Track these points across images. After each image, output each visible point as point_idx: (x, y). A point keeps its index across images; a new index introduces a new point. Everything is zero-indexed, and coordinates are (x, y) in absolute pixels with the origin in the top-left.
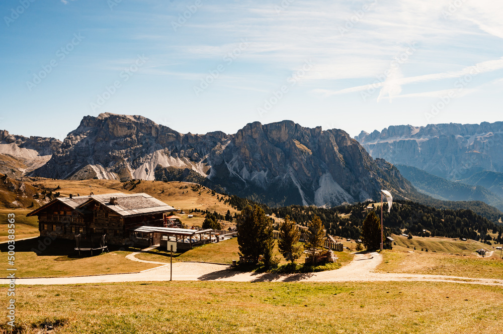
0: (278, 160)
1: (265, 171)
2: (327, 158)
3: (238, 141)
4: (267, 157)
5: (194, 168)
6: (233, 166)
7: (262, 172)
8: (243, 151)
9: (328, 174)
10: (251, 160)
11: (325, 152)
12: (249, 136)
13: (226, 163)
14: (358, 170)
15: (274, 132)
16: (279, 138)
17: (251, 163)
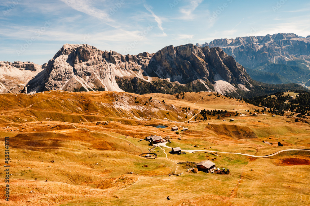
0: (188, 68)
1: (180, 75)
2: (215, 65)
3: (158, 58)
4: (180, 67)
5: (137, 76)
6: (160, 74)
7: (179, 76)
8: (164, 63)
9: (218, 75)
10: (171, 69)
11: (214, 61)
12: (167, 54)
13: (155, 72)
14: (235, 71)
15: (182, 51)
16: (185, 55)
17: (171, 71)
